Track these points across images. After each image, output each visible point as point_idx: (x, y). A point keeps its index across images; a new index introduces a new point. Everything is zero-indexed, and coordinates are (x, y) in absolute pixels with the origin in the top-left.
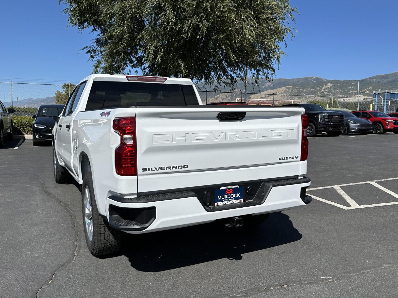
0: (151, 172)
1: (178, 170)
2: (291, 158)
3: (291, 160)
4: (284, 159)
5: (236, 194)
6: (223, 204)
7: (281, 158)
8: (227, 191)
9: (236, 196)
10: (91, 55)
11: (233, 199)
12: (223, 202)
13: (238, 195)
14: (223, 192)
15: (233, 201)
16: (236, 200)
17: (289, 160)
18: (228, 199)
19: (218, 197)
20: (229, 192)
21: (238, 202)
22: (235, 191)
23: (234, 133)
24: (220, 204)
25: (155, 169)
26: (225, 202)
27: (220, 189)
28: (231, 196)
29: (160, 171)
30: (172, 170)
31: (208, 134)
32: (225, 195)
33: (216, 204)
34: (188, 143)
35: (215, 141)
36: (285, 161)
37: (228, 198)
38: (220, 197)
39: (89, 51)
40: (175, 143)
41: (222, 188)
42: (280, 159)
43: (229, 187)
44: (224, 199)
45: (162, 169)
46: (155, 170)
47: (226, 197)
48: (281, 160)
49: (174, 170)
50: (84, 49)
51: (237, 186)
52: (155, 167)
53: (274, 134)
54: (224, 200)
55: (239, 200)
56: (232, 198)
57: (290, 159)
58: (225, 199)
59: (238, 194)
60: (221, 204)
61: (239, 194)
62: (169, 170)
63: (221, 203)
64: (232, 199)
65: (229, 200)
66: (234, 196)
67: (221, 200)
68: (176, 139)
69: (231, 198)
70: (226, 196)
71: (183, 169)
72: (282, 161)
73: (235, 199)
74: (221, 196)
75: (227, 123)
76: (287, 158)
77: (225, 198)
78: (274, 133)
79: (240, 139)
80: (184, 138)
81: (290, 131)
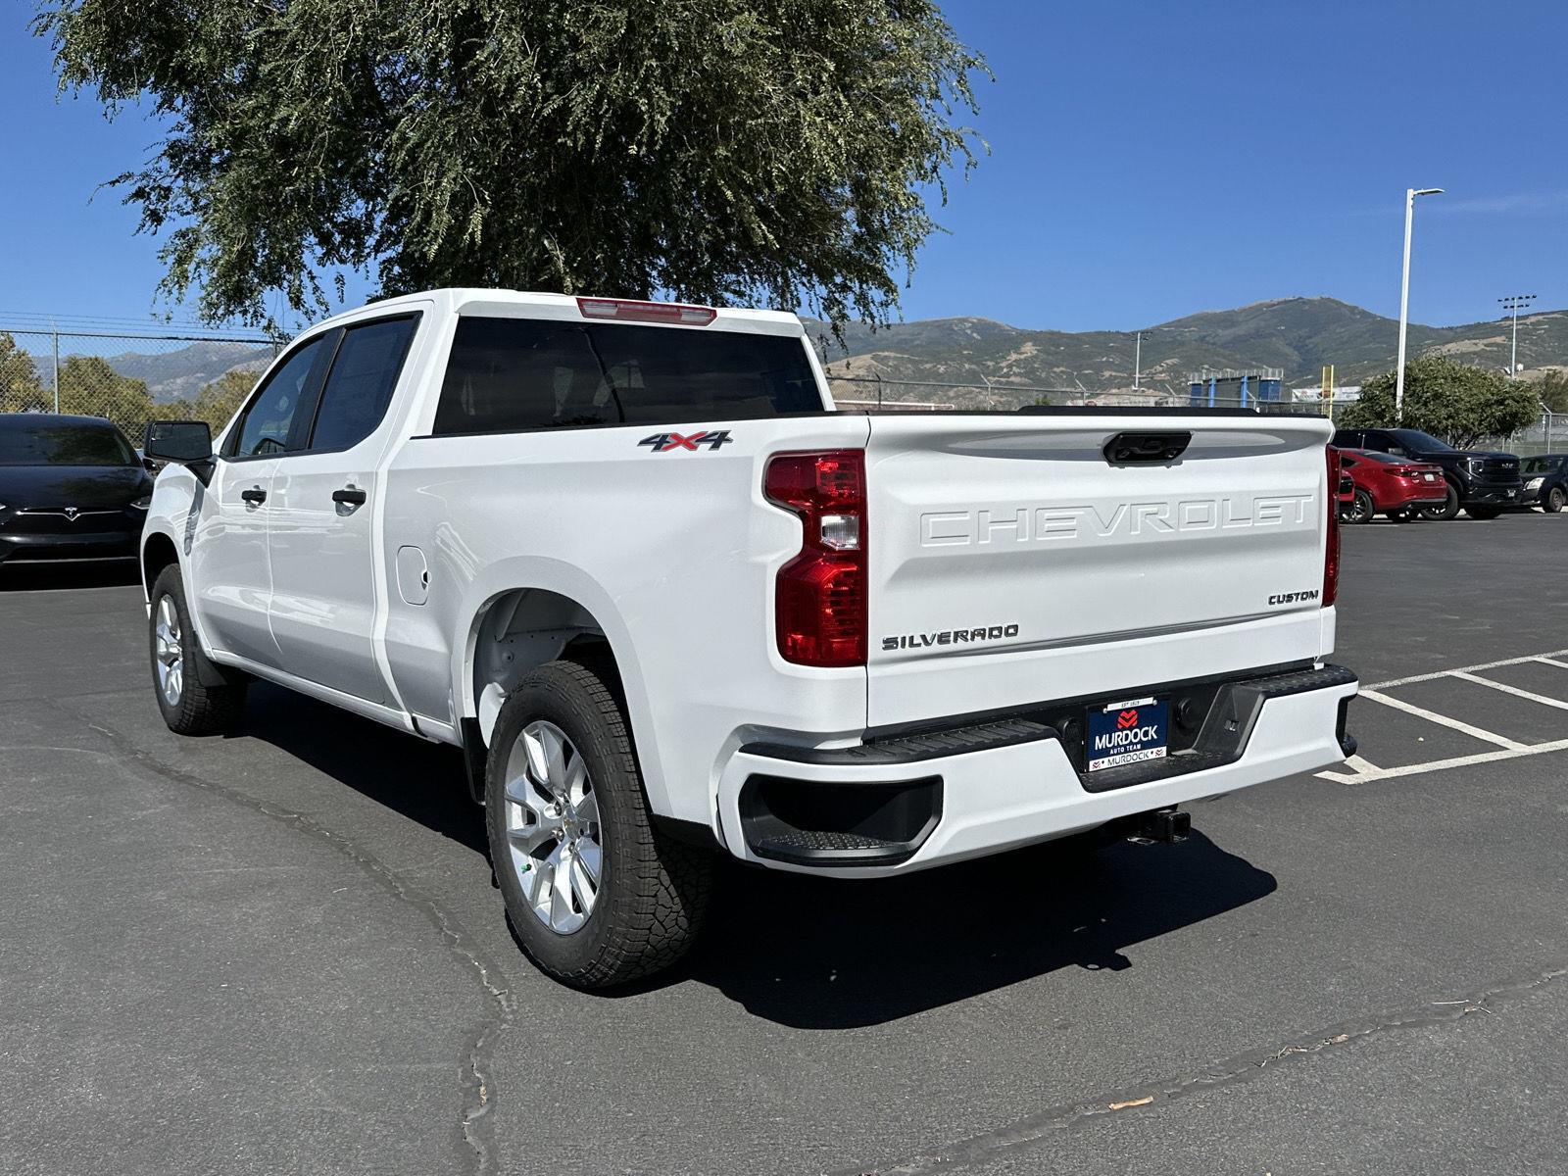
0: (909, 651)
1: (988, 642)
2: (1299, 597)
4: (1281, 599)
5: (1146, 728)
6: (1110, 766)
7: (1275, 597)
8: (1123, 718)
10: (147, 208)
11: (1139, 746)
12: (1111, 758)
13: (1152, 732)
14: (1111, 723)
15: (1138, 753)
16: (1146, 751)
17: (1293, 604)
18: (1125, 746)
19: (1097, 738)
20: (1127, 721)
21: (1153, 756)
22: (1144, 716)
23: (1154, 509)
24: (1102, 766)
25: (920, 641)
26: (1117, 757)
27: (1105, 709)
28: (1131, 736)
29: (936, 647)
30: (970, 645)
31: (1081, 512)
32: (1117, 734)
33: (1091, 763)
34: (1023, 543)
35: (1101, 537)
36: (1285, 606)
37: (1125, 743)
38: (1100, 741)
39: (140, 194)
40: (986, 545)
41: (1111, 707)
42: (1272, 600)
43: (1129, 704)
44: (1114, 747)
45: (943, 639)
46: (919, 645)
47: (1119, 739)
48: (1274, 603)
49: (978, 642)
50: (117, 181)
51: (1150, 701)
52: (923, 633)
53: (1261, 513)
54: (1112, 752)
55: (1155, 750)
56: (1136, 744)
57: (1297, 599)
58: (1117, 747)
59: (1152, 729)
60: (1106, 765)
61: (1155, 727)
62: (961, 645)
63: (1106, 760)
64: (1135, 747)
65: (1126, 752)
66: (1141, 735)
67: (1105, 753)
68: (990, 528)
69: (1131, 743)
70: (1118, 737)
71: (1004, 640)
72: (1277, 607)
73: (1145, 745)
74: (1104, 736)
75: (1130, 470)
76: (1289, 598)
77: (1116, 744)
78: (1261, 506)
79: (1171, 530)
80: (1014, 526)
81: (1303, 501)
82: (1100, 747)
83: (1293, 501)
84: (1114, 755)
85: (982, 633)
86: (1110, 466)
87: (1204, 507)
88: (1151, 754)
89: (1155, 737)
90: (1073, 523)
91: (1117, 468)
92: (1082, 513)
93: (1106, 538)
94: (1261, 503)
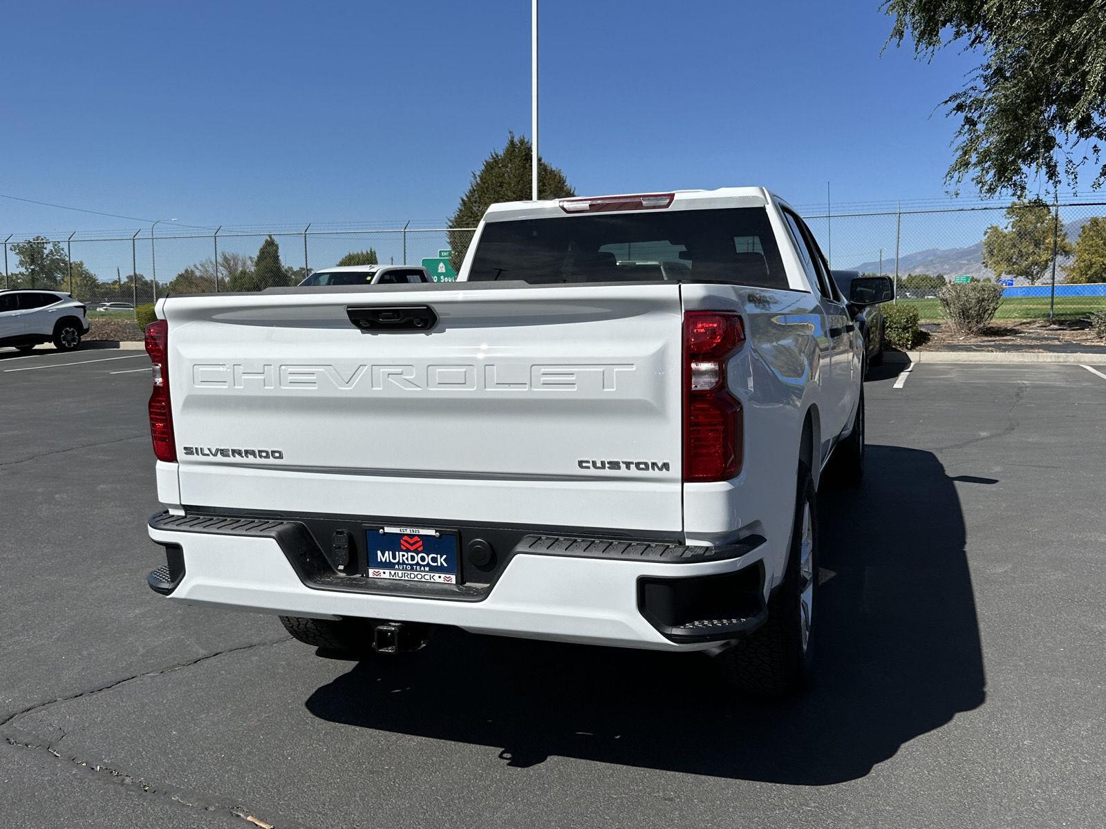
0: (201, 458)
1: (259, 460)
2: (633, 466)
3: (634, 472)
4: (599, 465)
5: (436, 556)
6: (392, 577)
7: (588, 462)
8: (406, 541)
9: (434, 560)
11: (427, 569)
12: (393, 572)
13: (441, 560)
14: (393, 543)
15: (423, 574)
16: (432, 574)
17: (623, 472)
18: (412, 565)
19: (379, 553)
20: (412, 545)
21: (441, 580)
22: (428, 545)
23: (399, 370)
24: (383, 576)
25: (208, 452)
26: (400, 572)
27: (381, 530)
28: (418, 558)
29: (220, 458)
30: (244, 460)
31: (321, 369)
32: (401, 553)
33: (371, 571)
34: (270, 390)
35: (341, 390)
36: (607, 472)
37: (410, 562)
38: (383, 557)
40: (240, 389)
41: (388, 530)
42: (584, 465)
43: (408, 531)
44: (398, 563)
45: (224, 453)
46: (208, 455)
47: (404, 558)
48: (588, 468)
49: (251, 459)
51: (432, 532)
52: (209, 447)
53: (542, 379)
54: (397, 566)
55: (443, 576)
56: (424, 566)
57: (628, 467)
58: (401, 564)
59: (441, 557)
60: (387, 576)
61: (444, 557)
62: (238, 459)
63: (387, 572)
64: (422, 568)
65: (411, 569)
66: (428, 559)
67: (388, 566)
68: (243, 377)
69: (417, 564)
70: (402, 556)
71: (271, 461)
72: (592, 472)
73: (433, 569)
74: (387, 552)
76: (615, 465)
77: (401, 561)
78: (541, 372)
79: (419, 389)
80: (261, 377)
81: (616, 370)
82: (384, 560)
83: (601, 369)
84: (397, 569)
85: (253, 453)
86: (363, 333)
87: (460, 370)
88: (439, 578)
89: (445, 565)
90: (312, 378)
91: (369, 335)
92: (323, 370)
93: (346, 391)
94: (543, 370)
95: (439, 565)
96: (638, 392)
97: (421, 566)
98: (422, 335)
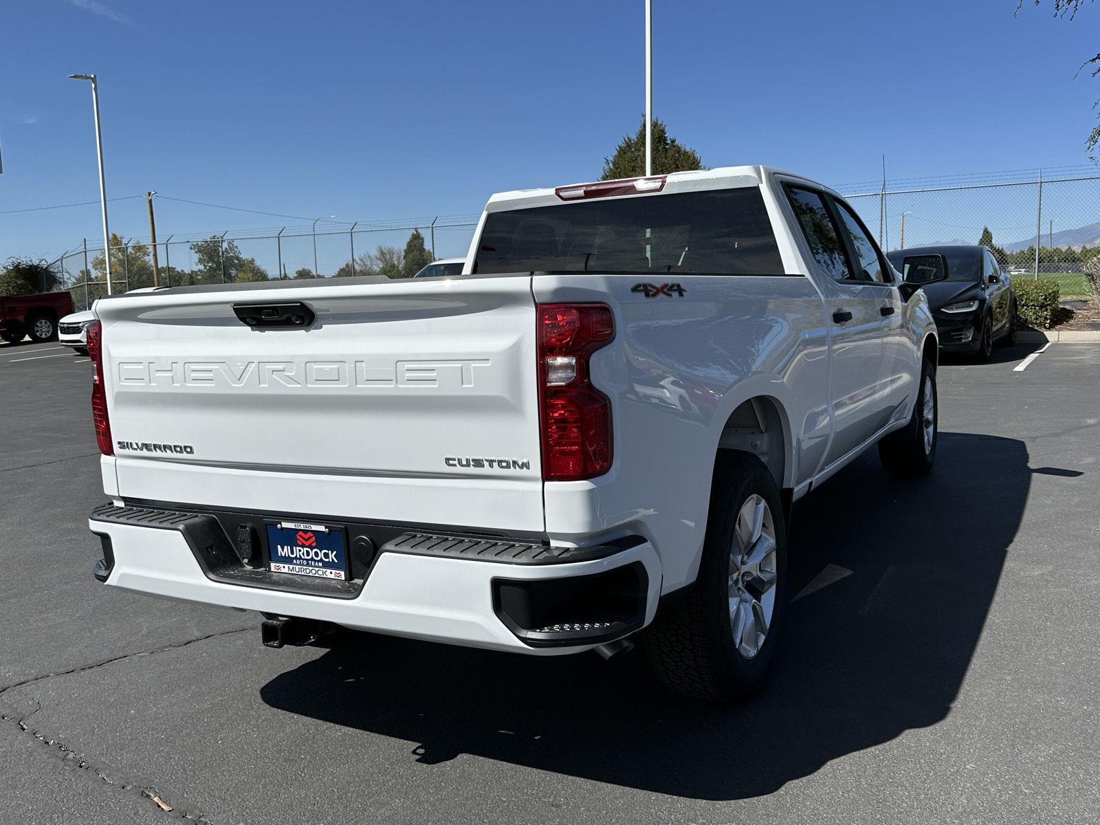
1: (174, 455)
2: (495, 464)
3: (496, 470)
4: (464, 462)
5: (327, 551)
6: (290, 572)
7: (454, 460)
8: (301, 536)
9: (326, 555)
11: (320, 564)
12: (291, 566)
13: (332, 556)
14: (290, 538)
15: (317, 569)
16: (325, 570)
18: (307, 560)
19: (279, 547)
20: (307, 540)
21: (332, 576)
22: (321, 541)
23: (281, 367)
24: (283, 570)
25: (135, 446)
26: (297, 567)
27: (279, 525)
28: (312, 554)
32: (298, 548)
33: (273, 565)
34: (177, 387)
35: (233, 387)
36: (472, 470)
37: (306, 557)
38: (283, 551)
40: (155, 387)
41: (285, 525)
42: (451, 462)
43: (302, 526)
44: (296, 558)
45: (146, 446)
46: (136, 449)
47: (301, 553)
48: (455, 465)
51: (322, 528)
53: (407, 375)
54: (295, 561)
55: (333, 571)
57: (491, 466)
58: (298, 559)
59: (332, 553)
60: (286, 570)
61: (335, 552)
62: (159, 453)
63: (286, 566)
64: (317, 564)
65: (308, 565)
66: (321, 555)
67: (287, 560)
69: (312, 559)
70: (299, 551)
71: (185, 455)
72: (459, 469)
73: (327, 565)
74: (286, 547)
76: (478, 463)
77: (298, 556)
78: (405, 369)
79: (299, 386)
80: (170, 374)
81: (473, 365)
82: (283, 555)
83: (459, 365)
84: (297, 564)
85: (170, 448)
86: (253, 330)
87: (335, 366)
88: (330, 574)
89: (336, 561)
90: (210, 375)
91: (258, 332)
92: (218, 367)
93: (238, 388)
94: (406, 366)
95: (331, 561)
96: (495, 388)
97: (315, 561)
98: (302, 332)
